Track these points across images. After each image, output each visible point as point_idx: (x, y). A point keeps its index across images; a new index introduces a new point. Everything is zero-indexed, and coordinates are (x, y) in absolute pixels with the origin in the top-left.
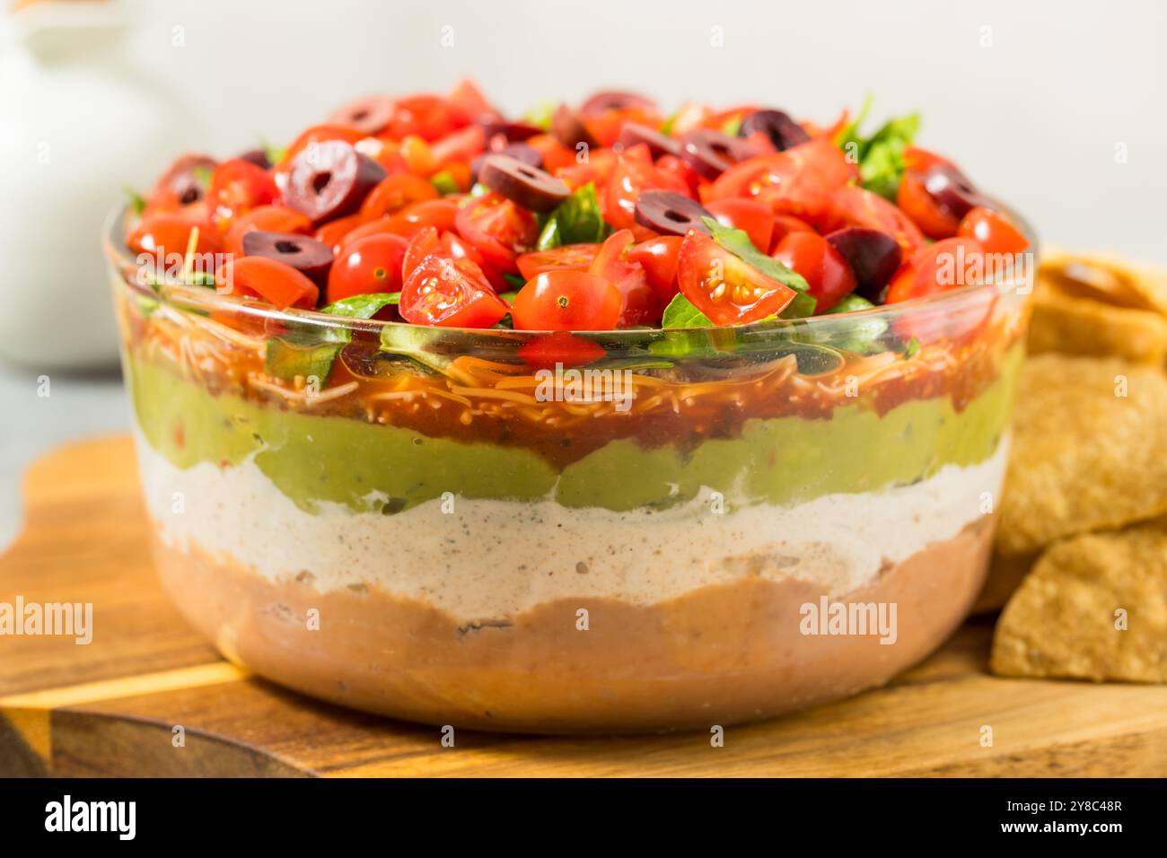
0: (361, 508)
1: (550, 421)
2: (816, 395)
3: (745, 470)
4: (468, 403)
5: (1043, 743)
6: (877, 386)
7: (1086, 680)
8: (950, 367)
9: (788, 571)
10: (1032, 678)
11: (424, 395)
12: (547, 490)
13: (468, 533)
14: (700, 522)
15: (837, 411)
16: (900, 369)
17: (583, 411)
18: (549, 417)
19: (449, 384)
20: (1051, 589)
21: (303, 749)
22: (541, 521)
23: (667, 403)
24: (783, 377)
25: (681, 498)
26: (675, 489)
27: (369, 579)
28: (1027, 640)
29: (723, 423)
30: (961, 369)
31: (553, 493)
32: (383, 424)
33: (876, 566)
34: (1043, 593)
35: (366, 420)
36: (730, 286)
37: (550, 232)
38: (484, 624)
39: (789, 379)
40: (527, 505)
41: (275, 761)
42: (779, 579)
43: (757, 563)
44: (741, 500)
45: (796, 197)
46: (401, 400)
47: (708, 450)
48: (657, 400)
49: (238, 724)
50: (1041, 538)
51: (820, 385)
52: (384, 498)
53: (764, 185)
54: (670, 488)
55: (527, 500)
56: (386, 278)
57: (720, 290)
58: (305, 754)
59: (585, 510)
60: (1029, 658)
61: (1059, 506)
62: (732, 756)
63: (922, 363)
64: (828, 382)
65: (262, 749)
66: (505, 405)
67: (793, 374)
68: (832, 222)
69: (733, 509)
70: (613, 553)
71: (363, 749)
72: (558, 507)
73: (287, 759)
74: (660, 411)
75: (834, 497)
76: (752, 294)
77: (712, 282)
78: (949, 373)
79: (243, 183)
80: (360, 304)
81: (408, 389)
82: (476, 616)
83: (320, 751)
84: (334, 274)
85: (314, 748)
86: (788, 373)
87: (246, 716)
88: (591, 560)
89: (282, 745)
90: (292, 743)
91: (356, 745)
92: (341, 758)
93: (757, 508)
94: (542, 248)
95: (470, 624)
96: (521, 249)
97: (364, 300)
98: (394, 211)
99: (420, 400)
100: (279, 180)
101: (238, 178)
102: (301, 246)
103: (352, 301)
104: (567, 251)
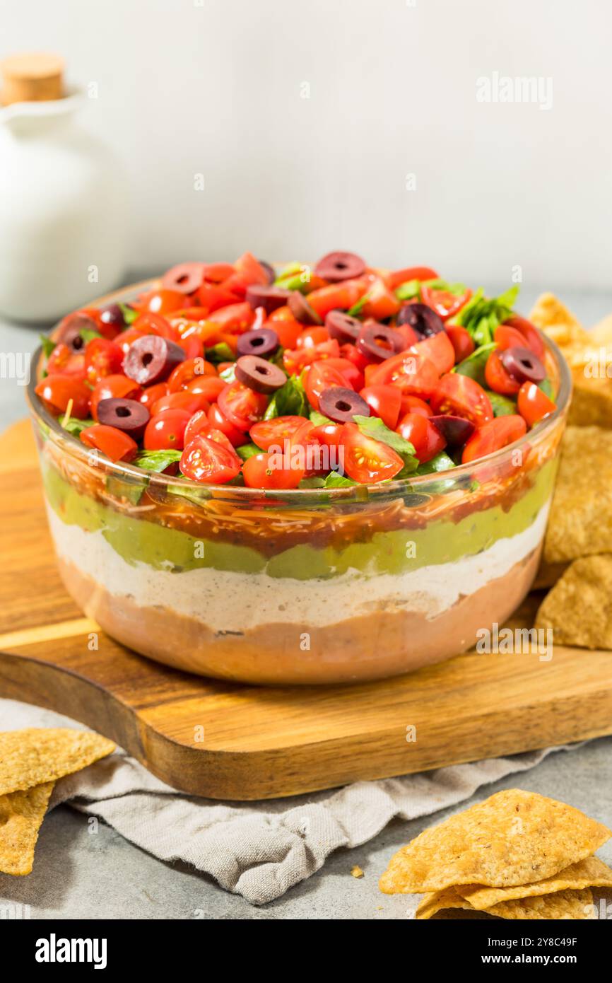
0: (159, 568)
1: (262, 534)
2: (416, 518)
3: (374, 558)
4: (216, 522)
5: (548, 698)
6: (454, 509)
7: (584, 648)
8: (500, 491)
9: (401, 607)
10: (555, 645)
11: (192, 516)
12: (261, 568)
13: (218, 587)
14: (349, 585)
15: (429, 524)
16: (468, 498)
17: (281, 530)
18: (262, 532)
19: (206, 512)
20: (572, 588)
21: (129, 691)
22: (258, 584)
23: (328, 526)
24: (396, 510)
25: (337, 574)
26: (334, 569)
27: (165, 604)
28: (554, 621)
29: (362, 535)
30: (507, 490)
31: (264, 570)
32: (170, 528)
33: (456, 598)
34: (567, 591)
35: (161, 525)
36: (367, 459)
37: (271, 409)
38: (228, 632)
39: (399, 511)
40: (251, 575)
41: (113, 698)
42: (395, 611)
43: (383, 604)
44: (372, 573)
45: (418, 385)
46: (179, 517)
47: (354, 549)
48: (322, 525)
49: (96, 668)
50: (570, 556)
51: (418, 512)
52: (172, 565)
53: (401, 374)
54: (330, 569)
55: (250, 573)
56: (176, 440)
57: (361, 461)
58: (129, 694)
59: (282, 579)
61: (581, 536)
62: (369, 703)
63: (481, 493)
64: (423, 510)
65: (107, 689)
66: (237, 525)
67: (402, 508)
68: (437, 399)
69: (367, 578)
70: (299, 601)
71: (163, 691)
72: (268, 577)
73: (120, 698)
74: (324, 530)
75: (428, 567)
76: (379, 465)
77: (357, 455)
78: (499, 494)
79: (104, 353)
80: (158, 460)
81: (183, 512)
82: (224, 629)
83: (138, 693)
84: (148, 433)
85: (136, 689)
86: (399, 507)
87: (101, 662)
88: (287, 603)
89: (118, 686)
90: (124, 685)
91: (159, 688)
92: (149, 699)
93: (381, 577)
94: (267, 418)
95: (220, 633)
96: (254, 419)
97: (161, 458)
98: (186, 382)
99: (190, 518)
100: (126, 348)
101: (101, 349)
102: (130, 410)
103: (154, 459)
104: (280, 423)
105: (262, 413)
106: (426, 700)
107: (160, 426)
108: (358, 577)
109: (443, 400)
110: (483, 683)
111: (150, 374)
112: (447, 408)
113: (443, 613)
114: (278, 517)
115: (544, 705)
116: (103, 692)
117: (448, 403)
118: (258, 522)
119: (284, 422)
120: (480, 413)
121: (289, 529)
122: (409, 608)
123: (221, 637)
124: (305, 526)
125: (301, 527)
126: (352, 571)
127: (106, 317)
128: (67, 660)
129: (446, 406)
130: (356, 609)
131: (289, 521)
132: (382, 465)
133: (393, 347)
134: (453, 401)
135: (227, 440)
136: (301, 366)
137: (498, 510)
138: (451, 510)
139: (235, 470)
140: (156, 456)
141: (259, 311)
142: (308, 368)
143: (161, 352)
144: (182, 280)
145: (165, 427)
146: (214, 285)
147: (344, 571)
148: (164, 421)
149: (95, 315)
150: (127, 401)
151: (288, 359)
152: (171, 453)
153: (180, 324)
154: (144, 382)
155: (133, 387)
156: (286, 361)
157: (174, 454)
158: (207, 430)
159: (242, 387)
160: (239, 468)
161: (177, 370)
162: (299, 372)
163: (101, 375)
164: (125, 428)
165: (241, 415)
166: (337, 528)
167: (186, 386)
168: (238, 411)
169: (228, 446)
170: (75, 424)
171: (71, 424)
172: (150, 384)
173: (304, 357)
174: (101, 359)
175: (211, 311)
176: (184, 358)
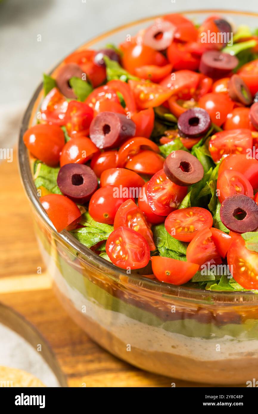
3: (246, 332)
4: (127, 293)
12: (160, 325)
14: (225, 344)
18: (160, 307)
22: (157, 332)
23: (211, 313)
25: (216, 337)
26: (214, 335)
29: (237, 320)
31: (162, 326)
35: (89, 279)
36: (248, 269)
37: (186, 200)
43: (251, 354)
44: (244, 339)
46: (101, 281)
47: (230, 326)
48: (206, 312)
52: (97, 302)
54: (211, 335)
55: (151, 325)
56: (108, 218)
57: (243, 269)
59: (175, 334)
66: (142, 299)
69: (240, 341)
70: (187, 346)
72: (164, 330)
74: (208, 315)
77: (241, 264)
80: (91, 235)
81: (104, 280)
85: (73, 356)
88: (177, 346)
90: (67, 349)
93: (250, 342)
94: (183, 207)
96: (173, 205)
97: (93, 234)
98: (132, 156)
99: (108, 284)
100: (97, 107)
101: (78, 109)
102: (83, 177)
103: (89, 233)
104: (190, 216)
108: (232, 340)
111: (106, 143)
114: (172, 302)
118: (157, 301)
119: (194, 214)
121: (180, 310)
124: (192, 311)
125: (190, 311)
126: (227, 337)
128: (34, 313)
130: (230, 355)
131: (180, 306)
135: (146, 226)
136: (222, 152)
139: (143, 263)
140: (93, 230)
141: (206, 81)
142: (225, 156)
143: (116, 128)
144: (158, 35)
145: (104, 203)
146: (179, 45)
147: (222, 337)
148: (105, 198)
149: (90, 55)
150: (84, 167)
151: (213, 144)
152: (103, 229)
153: (141, 92)
154: (101, 147)
155: (94, 151)
156: (211, 145)
157: (105, 233)
158: (133, 214)
159: (167, 178)
160: (149, 258)
161: (125, 147)
162: (220, 157)
163: (74, 130)
164: (75, 197)
165: (162, 205)
166: (218, 315)
167: (131, 160)
168: (159, 201)
169: (146, 232)
170: (43, 178)
171: (40, 179)
172: (107, 149)
173: (224, 145)
174: (76, 118)
175: (174, 70)
176: (134, 132)
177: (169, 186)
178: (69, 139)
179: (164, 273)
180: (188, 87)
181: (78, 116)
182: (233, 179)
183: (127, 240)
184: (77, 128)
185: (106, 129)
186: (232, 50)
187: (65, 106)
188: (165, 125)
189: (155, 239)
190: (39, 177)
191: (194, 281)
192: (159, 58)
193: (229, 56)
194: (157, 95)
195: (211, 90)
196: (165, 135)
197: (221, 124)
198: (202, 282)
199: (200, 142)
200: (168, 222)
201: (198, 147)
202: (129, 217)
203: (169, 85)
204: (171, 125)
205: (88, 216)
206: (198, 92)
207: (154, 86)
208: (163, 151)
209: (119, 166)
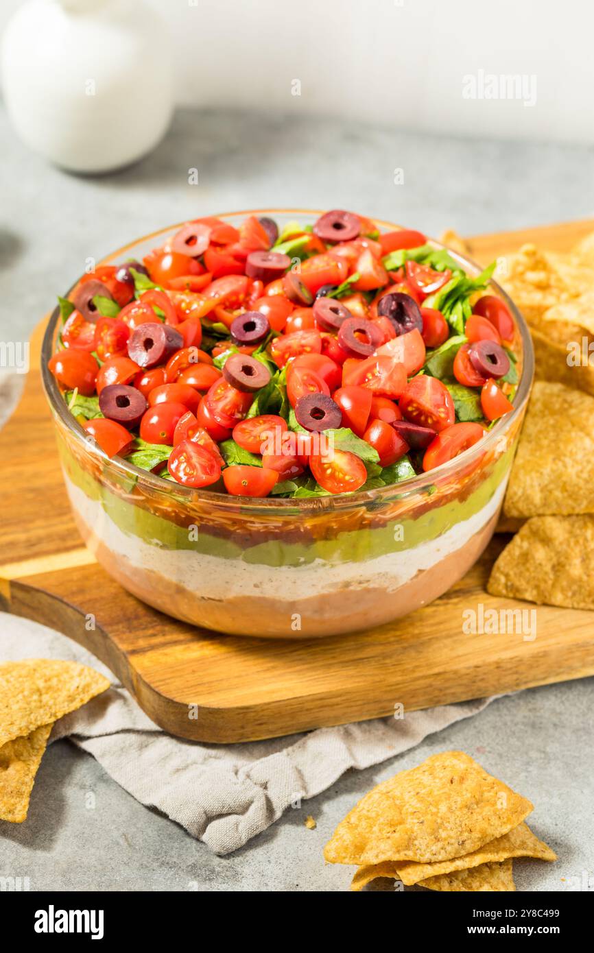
0: (150, 543)
1: (238, 531)
2: (377, 520)
3: (339, 551)
4: (198, 518)
6: (412, 510)
7: (533, 603)
8: (457, 489)
9: (365, 585)
10: (506, 597)
12: (238, 556)
14: (316, 571)
15: (389, 523)
16: (425, 500)
17: (255, 529)
18: (238, 529)
19: (188, 510)
20: (525, 545)
21: (124, 633)
22: (235, 567)
23: (298, 528)
24: (360, 515)
25: (305, 563)
26: (302, 559)
27: (155, 570)
28: (507, 576)
29: (328, 534)
30: (463, 487)
31: (241, 557)
32: (158, 516)
33: (414, 572)
34: (521, 547)
35: (150, 512)
36: (334, 470)
37: (254, 408)
38: (209, 599)
39: (362, 515)
40: (228, 560)
41: (109, 638)
42: (359, 589)
43: (347, 584)
44: (338, 562)
45: (388, 388)
46: (166, 510)
47: (320, 545)
48: (292, 527)
50: (526, 513)
51: (379, 515)
52: (161, 543)
53: (373, 375)
54: (299, 559)
55: (228, 558)
56: (166, 437)
57: (329, 471)
58: (124, 636)
59: (256, 565)
60: (506, 587)
61: (537, 498)
62: (334, 658)
63: (439, 494)
64: (384, 513)
65: (105, 629)
66: (216, 522)
67: (364, 513)
68: (405, 401)
69: (333, 566)
70: (272, 581)
71: (154, 635)
72: (245, 563)
73: (116, 640)
74: (293, 531)
75: (388, 555)
76: (344, 477)
77: (326, 466)
78: (456, 492)
79: (111, 331)
80: (149, 458)
81: (169, 506)
82: (206, 596)
83: (132, 635)
84: (143, 424)
85: (130, 632)
86: (361, 513)
87: (102, 598)
88: (261, 583)
89: (115, 627)
90: (120, 626)
91: (151, 632)
92: (142, 643)
93: (345, 565)
94: (250, 416)
95: (203, 598)
96: (238, 416)
97: (151, 456)
98: (182, 370)
99: (175, 512)
100: (132, 324)
101: (109, 327)
102: (129, 399)
103: (146, 456)
104: (261, 424)
105: (246, 409)
106: (385, 656)
107: (155, 420)
108: (324, 565)
109: (411, 402)
110: (437, 638)
111: (150, 360)
112: (414, 409)
113: (403, 586)
114: (252, 519)
115: (489, 664)
116: (102, 632)
117: (415, 405)
118: (235, 522)
119: (265, 422)
120: (443, 415)
121: (262, 529)
122: (371, 585)
123: (203, 602)
124: (276, 527)
125: (272, 527)
126: (318, 561)
127: (121, 275)
128: (73, 594)
129: (413, 407)
130: (323, 588)
131: (262, 523)
132: (347, 478)
133: (370, 340)
134: (419, 404)
135: (211, 441)
136: (287, 356)
137: (456, 503)
138: (409, 511)
139: (214, 477)
140: (148, 452)
141: (257, 284)
142: (292, 359)
143: (161, 340)
144: (191, 240)
145: (159, 422)
146: (218, 249)
147: (312, 561)
148: (159, 415)
149: (110, 272)
150: (128, 388)
151: (275, 348)
152: (161, 450)
153: (183, 301)
154: (145, 365)
155: (136, 370)
156: (273, 350)
157: (164, 453)
158: (195, 429)
159: (229, 386)
160: (220, 473)
161: (174, 359)
162: (284, 361)
163: (108, 352)
164: (123, 419)
165: (227, 415)
166: (306, 529)
167: (181, 375)
168: (223, 411)
169: (212, 447)
170: (81, 406)
171: (76, 407)
172: (150, 367)
173: (289, 347)
174: (108, 337)
175: (214, 279)
176: (181, 344)
177: (232, 394)
178: (102, 364)
179: (240, 484)
180: (235, 293)
181: (111, 335)
182: (305, 378)
183: (193, 454)
184: (111, 349)
185: (148, 344)
186: (282, 249)
187: (91, 329)
188: (214, 338)
189: (224, 454)
190: (75, 406)
191: (274, 493)
192: (195, 264)
193: (279, 255)
194: (202, 303)
195: (263, 294)
196: (218, 347)
197: (281, 328)
198: (284, 494)
199: (260, 348)
200: (237, 434)
201: (258, 353)
202: (190, 432)
203: (212, 294)
204: (223, 337)
205: (140, 441)
206: (247, 299)
207: (196, 295)
208: (218, 364)
209: (169, 382)
